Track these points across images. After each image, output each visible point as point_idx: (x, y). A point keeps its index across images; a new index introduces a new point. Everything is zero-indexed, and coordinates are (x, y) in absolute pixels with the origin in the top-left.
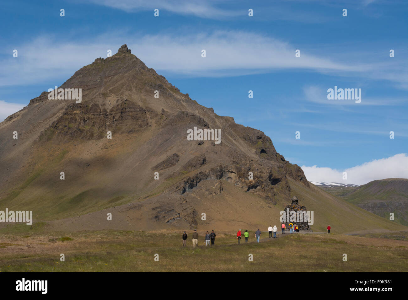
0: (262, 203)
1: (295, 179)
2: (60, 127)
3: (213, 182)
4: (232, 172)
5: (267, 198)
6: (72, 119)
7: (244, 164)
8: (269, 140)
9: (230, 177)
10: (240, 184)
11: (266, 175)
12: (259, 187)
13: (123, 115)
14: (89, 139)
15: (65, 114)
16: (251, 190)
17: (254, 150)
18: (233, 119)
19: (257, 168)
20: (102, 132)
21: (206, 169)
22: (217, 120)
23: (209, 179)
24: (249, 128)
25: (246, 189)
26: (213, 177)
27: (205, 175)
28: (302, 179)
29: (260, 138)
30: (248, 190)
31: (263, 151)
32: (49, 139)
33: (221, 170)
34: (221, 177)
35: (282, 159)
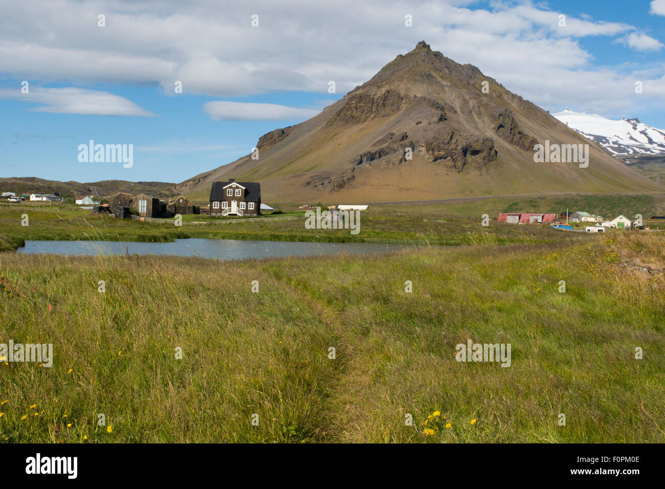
2: (342, 115)
4: (422, 146)
5: (453, 166)
6: (349, 107)
9: (421, 151)
10: (428, 156)
11: (460, 147)
12: (449, 158)
13: (386, 102)
14: (357, 123)
15: (347, 104)
16: (438, 161)
20: (367, 117)
23: (398, 152)
25: (432, 160)
29: (502, 115)
30: (434, 161)
31: (501, 126)
32: (332, 125)
33: (411, 145)
35: (520, 132)
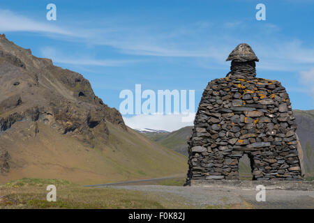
0: (79, 146)
1: (113, 122)
3: (28, 124)
4: (48, 114)
5: (85, 140)
7: (61, 106)
8: (87, 83)
9: (47, 119)
10: (57, 127)
11: (84, 117)
12: (76, 130)
16: (68, 133)
17: (72, 93)
18: (51, 61)
19: (74, 110)
21: (21, 110)
22: (34, 61)
23: (24, 120)
24: (68, 71)
25: (63, 132)
26: (29, 119)
27: (20, 116)
28: (119, 123)
29: (79, 81)
30: (65, 133)
31: (81, 94)
33: (38, 111)
34: (37, 118)
35: (101, 102)
